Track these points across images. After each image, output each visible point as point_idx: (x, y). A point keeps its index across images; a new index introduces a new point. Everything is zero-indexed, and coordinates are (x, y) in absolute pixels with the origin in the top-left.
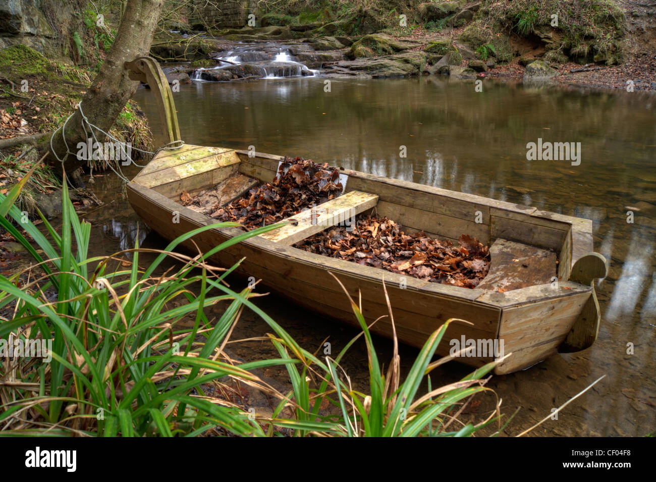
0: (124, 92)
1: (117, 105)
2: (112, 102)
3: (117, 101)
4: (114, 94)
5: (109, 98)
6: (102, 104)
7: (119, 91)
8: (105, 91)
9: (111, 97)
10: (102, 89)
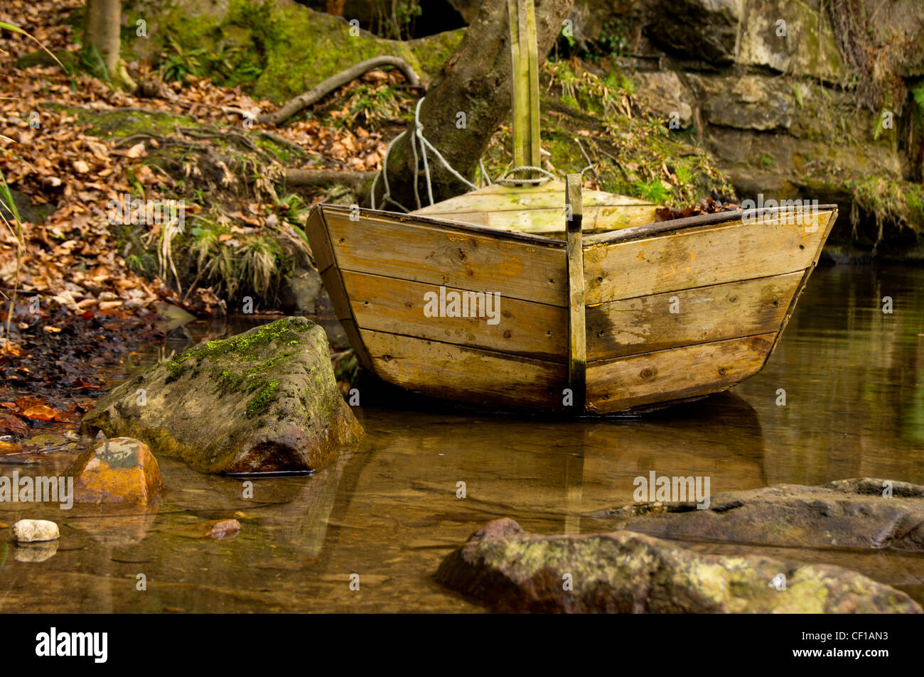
0: (502, 76)
1: (485, 103)
2: (473, 95)
3: (486, 94)
4: (478, 78)
5: (467, 86)
6: (455, 100)
7: (492, 74)
8: (461, 70)
9: (471, 83)
10: (456, 67)
